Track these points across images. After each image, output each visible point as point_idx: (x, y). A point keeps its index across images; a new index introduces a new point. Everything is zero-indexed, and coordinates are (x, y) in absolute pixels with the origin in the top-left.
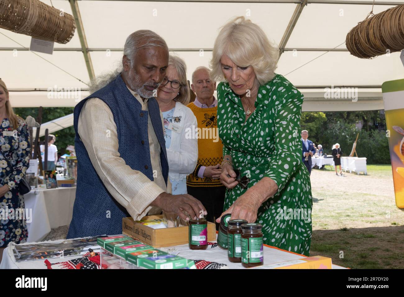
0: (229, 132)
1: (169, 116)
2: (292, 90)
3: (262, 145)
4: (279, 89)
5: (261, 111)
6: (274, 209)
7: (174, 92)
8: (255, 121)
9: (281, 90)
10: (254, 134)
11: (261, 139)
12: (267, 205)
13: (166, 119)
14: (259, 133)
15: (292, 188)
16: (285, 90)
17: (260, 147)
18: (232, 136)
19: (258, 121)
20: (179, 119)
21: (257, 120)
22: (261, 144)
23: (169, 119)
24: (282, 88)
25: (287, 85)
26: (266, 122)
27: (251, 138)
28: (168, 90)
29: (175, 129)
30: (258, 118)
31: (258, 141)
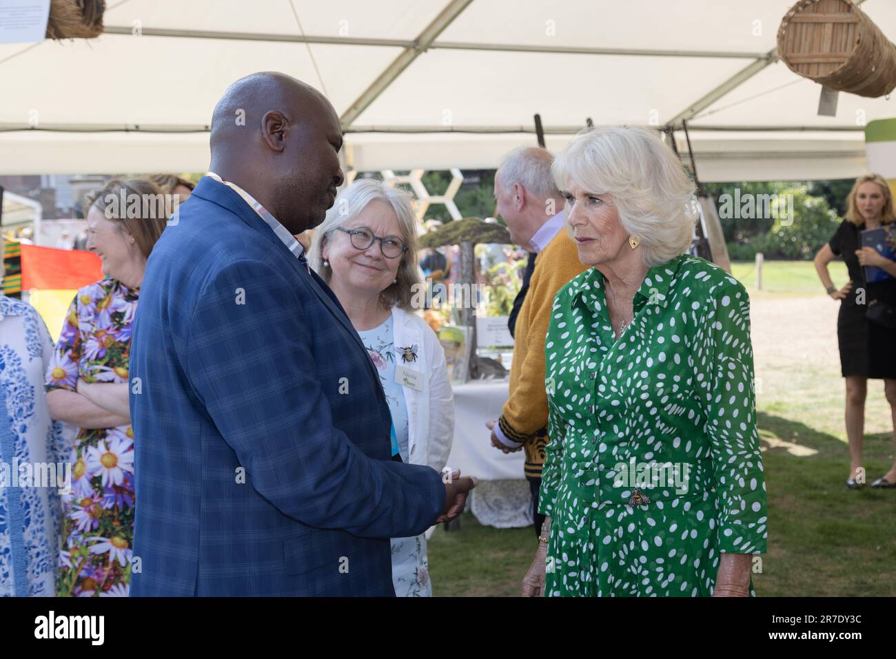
1: (382, 342)
2: (726, 278)
3: (645, 387)
4: (698, 276)
5: (647, 316)
6: (647, 576)
7: (388, 269)
8: (633, 339)
9: (702, 278)
10: (632, 364)
11: (645, 374)
12: (634, 566)
13: (379, 352)
14: (643, 361)
15: (694, 534)
16: (709, 277)
17: (638, 393)
18: (577, 379)
19: (639, 339)
20: (414, 354)
21: (636, 336)
22: (642, 385)
23: (383, 352)
24: (705, 273)
25: (715, 269)
26: (660, 340)
27: (623, 373)
28: (374, 262)
29: (410, 380)
31: (639, 378)
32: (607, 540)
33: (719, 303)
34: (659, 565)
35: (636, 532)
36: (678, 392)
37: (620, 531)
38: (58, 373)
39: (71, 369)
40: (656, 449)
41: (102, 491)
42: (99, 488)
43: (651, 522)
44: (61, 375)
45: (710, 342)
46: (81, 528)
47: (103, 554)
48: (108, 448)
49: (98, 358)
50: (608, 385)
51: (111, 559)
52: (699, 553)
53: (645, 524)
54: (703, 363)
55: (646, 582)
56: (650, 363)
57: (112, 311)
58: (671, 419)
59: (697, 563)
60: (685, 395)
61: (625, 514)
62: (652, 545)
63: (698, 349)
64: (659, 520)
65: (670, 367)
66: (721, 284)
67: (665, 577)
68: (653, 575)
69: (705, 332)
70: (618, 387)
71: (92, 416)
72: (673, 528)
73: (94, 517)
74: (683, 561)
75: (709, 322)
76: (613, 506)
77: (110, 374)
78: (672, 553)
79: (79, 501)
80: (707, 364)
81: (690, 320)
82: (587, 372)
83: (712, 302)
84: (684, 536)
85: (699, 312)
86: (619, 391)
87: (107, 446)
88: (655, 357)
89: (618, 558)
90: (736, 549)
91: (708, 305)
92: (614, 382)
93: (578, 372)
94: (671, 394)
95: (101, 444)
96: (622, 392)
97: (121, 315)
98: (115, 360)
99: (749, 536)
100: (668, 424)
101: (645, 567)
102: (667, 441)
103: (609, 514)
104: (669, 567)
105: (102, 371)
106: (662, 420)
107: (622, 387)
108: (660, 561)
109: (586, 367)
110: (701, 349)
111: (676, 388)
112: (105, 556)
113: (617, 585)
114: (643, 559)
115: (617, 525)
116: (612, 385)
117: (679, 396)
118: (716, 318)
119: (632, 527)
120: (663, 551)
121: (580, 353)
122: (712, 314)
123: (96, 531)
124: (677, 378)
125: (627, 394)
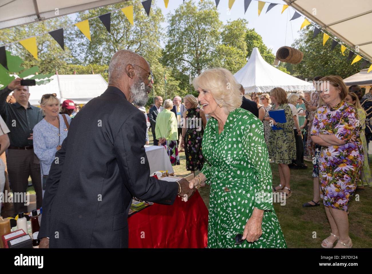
0: (207, 148)
2: (254, 118)
4: (244, 117)
5: (227, 132)
8: (223, 140)
11: (224, 152)
12: (228, 210)
14: (224, 147)
16: (248, 117)
17: (223, 158)
19: (225, 139)
22: (223, 155)
24: (246, 116)
25: (250, 114)
26: (230, 140)
30: (226, 137)
32: (219, 201)
33: (251, 127)
34: (235, 211)
35: (227, 200)
36: (236, 157)
37: (223, 199)
38: (314, 131)
39: (317, 131)
40: (232, 174)
41: (328, 161)
42: (327, 161)
43: (232, 197)
44: (315, 132)
45: (247, 140)
46: (321, 170)
47: (325, 178)
48: (328, 151)
49: (323, 128)
51: (327, 179)
52: (248, 208)
53: (230, 198)
54: (246, 147)
55: (231, 216)
56: (226, 148)
57: (327, 114)
58: (235, 165)
59: (248, 211)
60: (239, 157)
61: (224, 194)
62: (232, 204)
63: (244, 142)
64: (234, 197)
65: (233, 149)
66: (252, 120)
67: (237, 215)
68: (233, 214)
69: (246, 137)
71: (323, 143)
72: (239, 199)
73: (324, 167)
74: (243, 210)
75: (247, 133)
76: (221, 191)
77: (327, 132)
78: (239, 208)
79: (322, 163)
80: (247, 147)
81: (240, 132)
82: (210, 149)
83: (248, 127)
84: (243, 202)
85: (244, 130)
87: (328, 150)
88: (228, 146)
89: (223, 207)
90: (261, 208)
91: (247, 127)
94: (233, 158)
95: (326, 149)
97: (329, 115)
98: (328, 128)
99: (266, 205)
100: (234, 167)
101: (231, 211)
102: (235, 172)
103: (220, 193)
104: (238, 212)
105: (325, 131)
106: (232, 166)
108: (235, 210)
110: (245, 142)
111: (235, 156)
112: (326, 178)
113: (224, 214)
114: (230, 209)
115: (222, 197)
117: (237, 158)
118: (250, 132)
119: (226, 198)
120: (236, 207)
121: (209, 142)
122: (248, 131)
123: (325, 171)
124: (235, 152)
125: (220, 158)
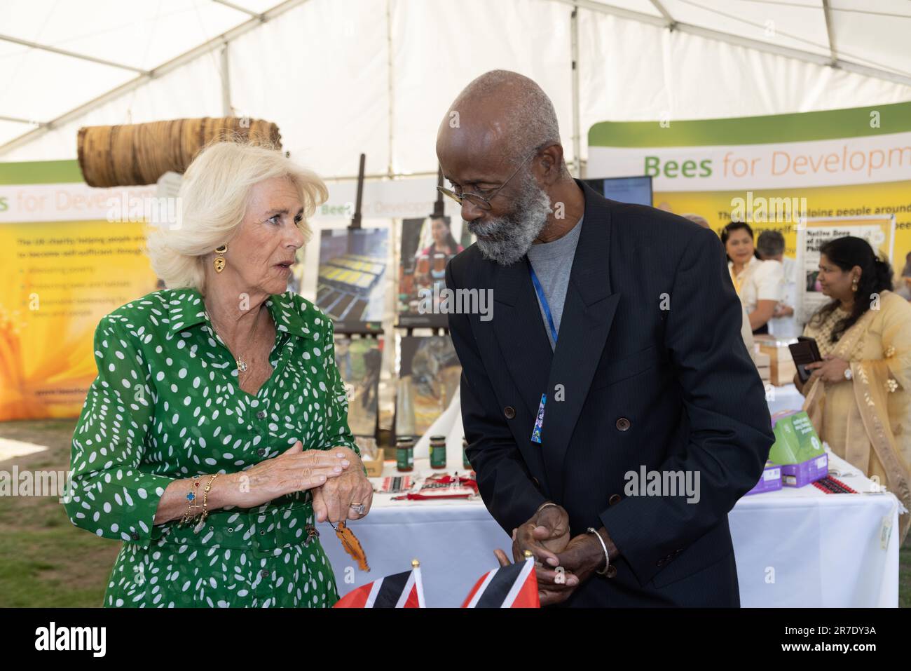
50: (281, 423)
70: (294, 422)
86: (297, 426)
92: (288, 418)
93: (240, 413)
96: (301, 428)
107: (299, 423)
109: (248, 406)
116: (286, 421)
125: (307, 429)
